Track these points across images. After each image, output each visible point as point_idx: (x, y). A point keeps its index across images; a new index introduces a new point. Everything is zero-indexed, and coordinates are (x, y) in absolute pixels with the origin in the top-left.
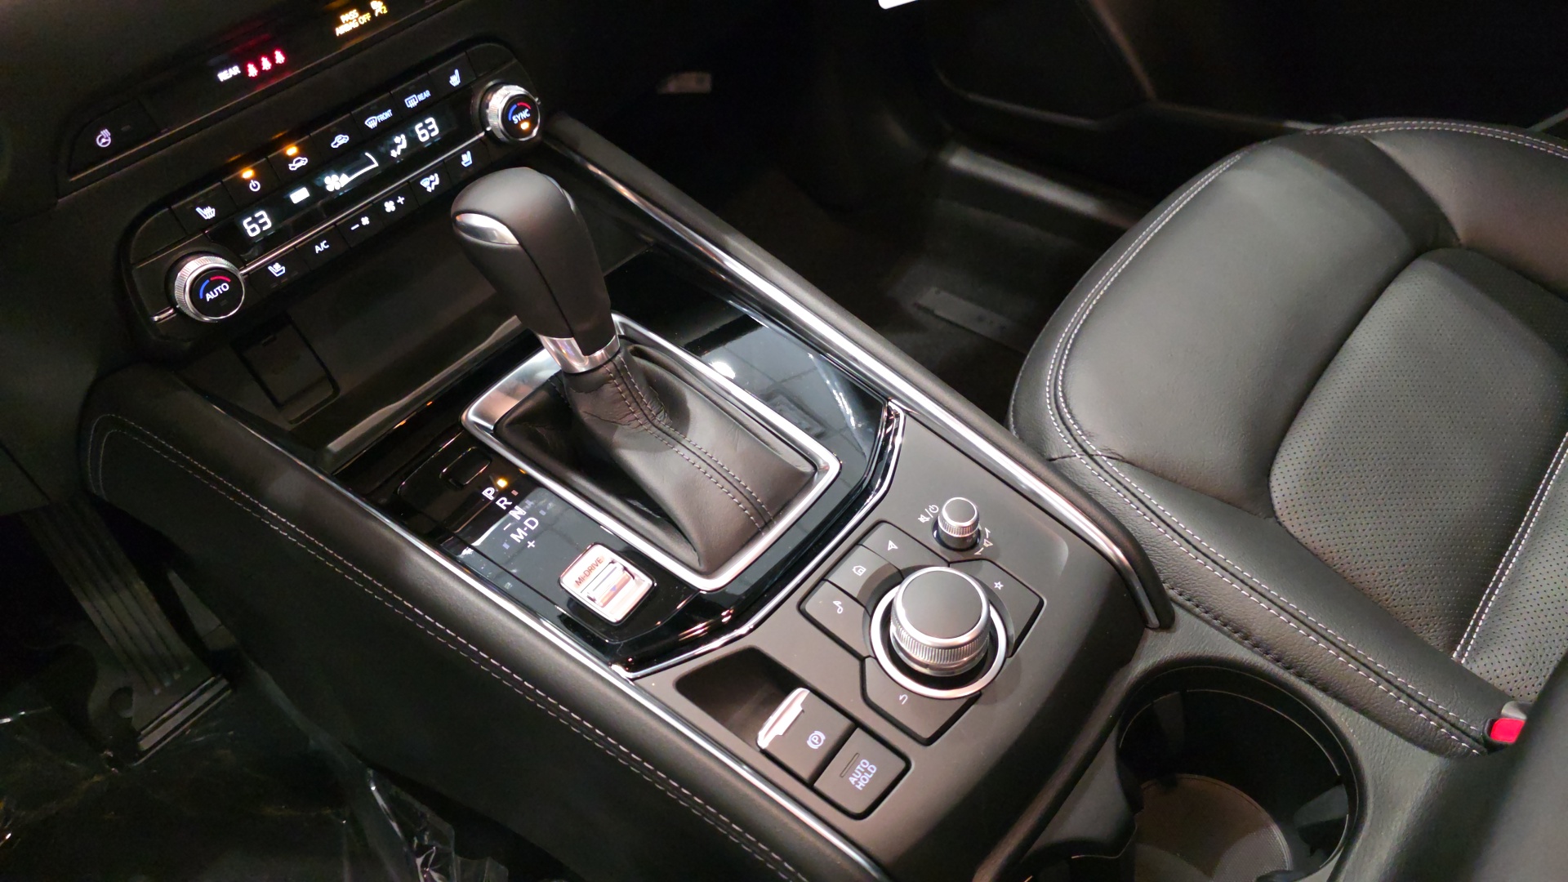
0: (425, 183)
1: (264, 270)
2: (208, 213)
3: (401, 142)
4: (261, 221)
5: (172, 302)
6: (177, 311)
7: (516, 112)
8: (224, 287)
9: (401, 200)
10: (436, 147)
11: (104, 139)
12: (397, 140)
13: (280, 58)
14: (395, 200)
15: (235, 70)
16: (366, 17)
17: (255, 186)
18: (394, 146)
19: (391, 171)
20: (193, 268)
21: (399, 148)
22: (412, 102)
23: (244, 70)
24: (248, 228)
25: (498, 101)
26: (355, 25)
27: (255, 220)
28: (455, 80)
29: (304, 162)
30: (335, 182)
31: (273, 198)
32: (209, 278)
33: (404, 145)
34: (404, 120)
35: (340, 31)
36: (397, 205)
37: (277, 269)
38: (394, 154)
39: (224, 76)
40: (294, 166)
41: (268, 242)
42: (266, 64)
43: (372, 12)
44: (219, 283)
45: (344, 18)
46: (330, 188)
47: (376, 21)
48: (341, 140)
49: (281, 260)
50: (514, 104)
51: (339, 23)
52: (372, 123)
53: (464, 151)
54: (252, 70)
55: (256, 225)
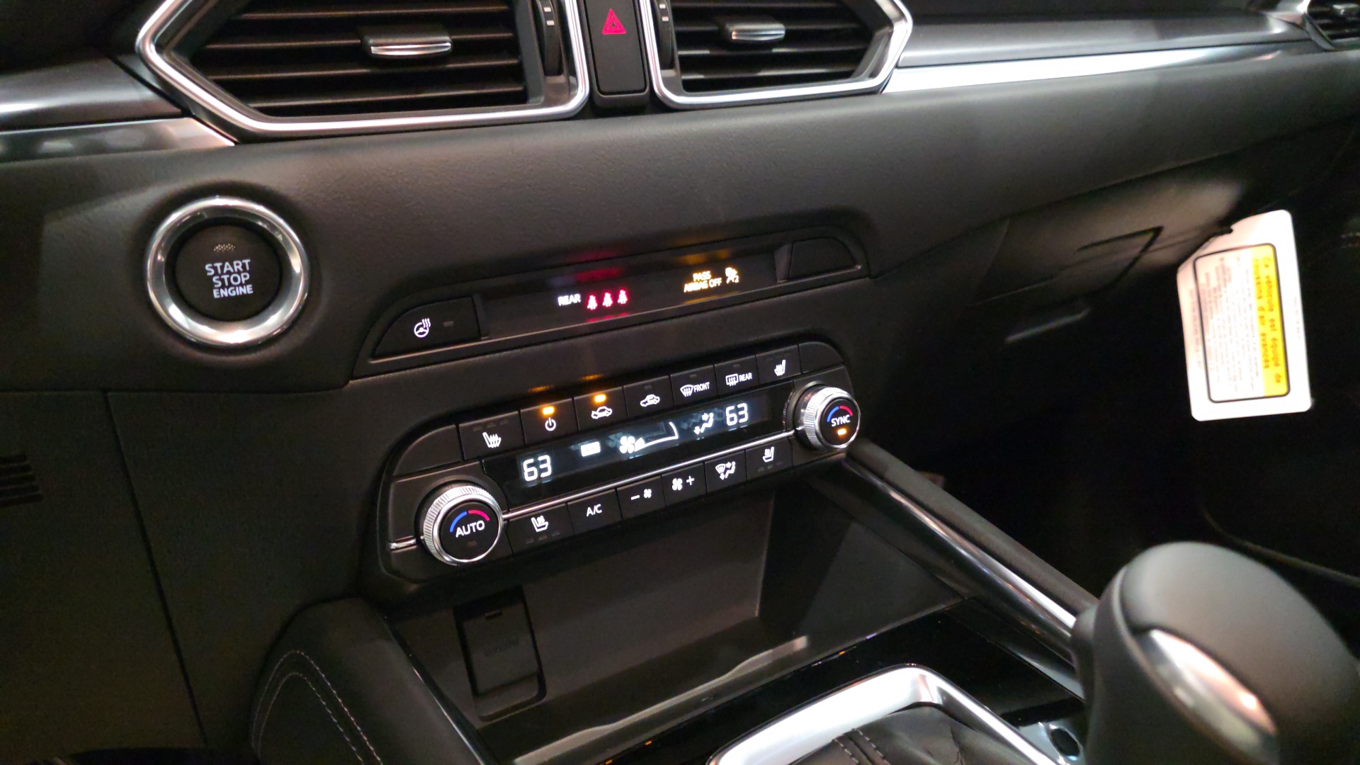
0: (720, 468)
1: (526, 521)
2: (493, 441)
3: (709, 419)
4: (542, 466)
5: (417, 532)
6: (421, 544)
7: (836, 415)
8: (479, 525)
9: (690, 480)
10: (741, 435)
11: (423, 328)
12: (705, 417)
13: (623, 298)
14: (685, 479)
15: (576, 298)
16: (718, 281)
17: (551, 426)
18: (701, 423)
19: (690, 447)
20: (454, 495)
21: (705, 426)
22: (732, 380)
23: (585, 301)
24: (526, 470)
25: (817, 403)
26: (705, 286)
27: (536, 464)
28: (780, 370)
29: (608, 412)
30: (630, 445)
32: (467, 510)
33: (710, 425)
34: (718, 397)
35: (689, 288)
36: (685, 484)
37: (540, 523)
38: (697, 430)
39: (563, 300)
40: (597, 415)
41: (541, 490)
42: (608, 301)
43: (725, 278)
44: (475, 519)
45: (696, 276)
46: (623, 450)
47: (725, 287)
48: (652, 400)
49: (548, 515)
50: (835, 407)
51: (691, 280)
52: (687, 391)
53: (768, 445)
54: (592, 304)
55: (536, 469)
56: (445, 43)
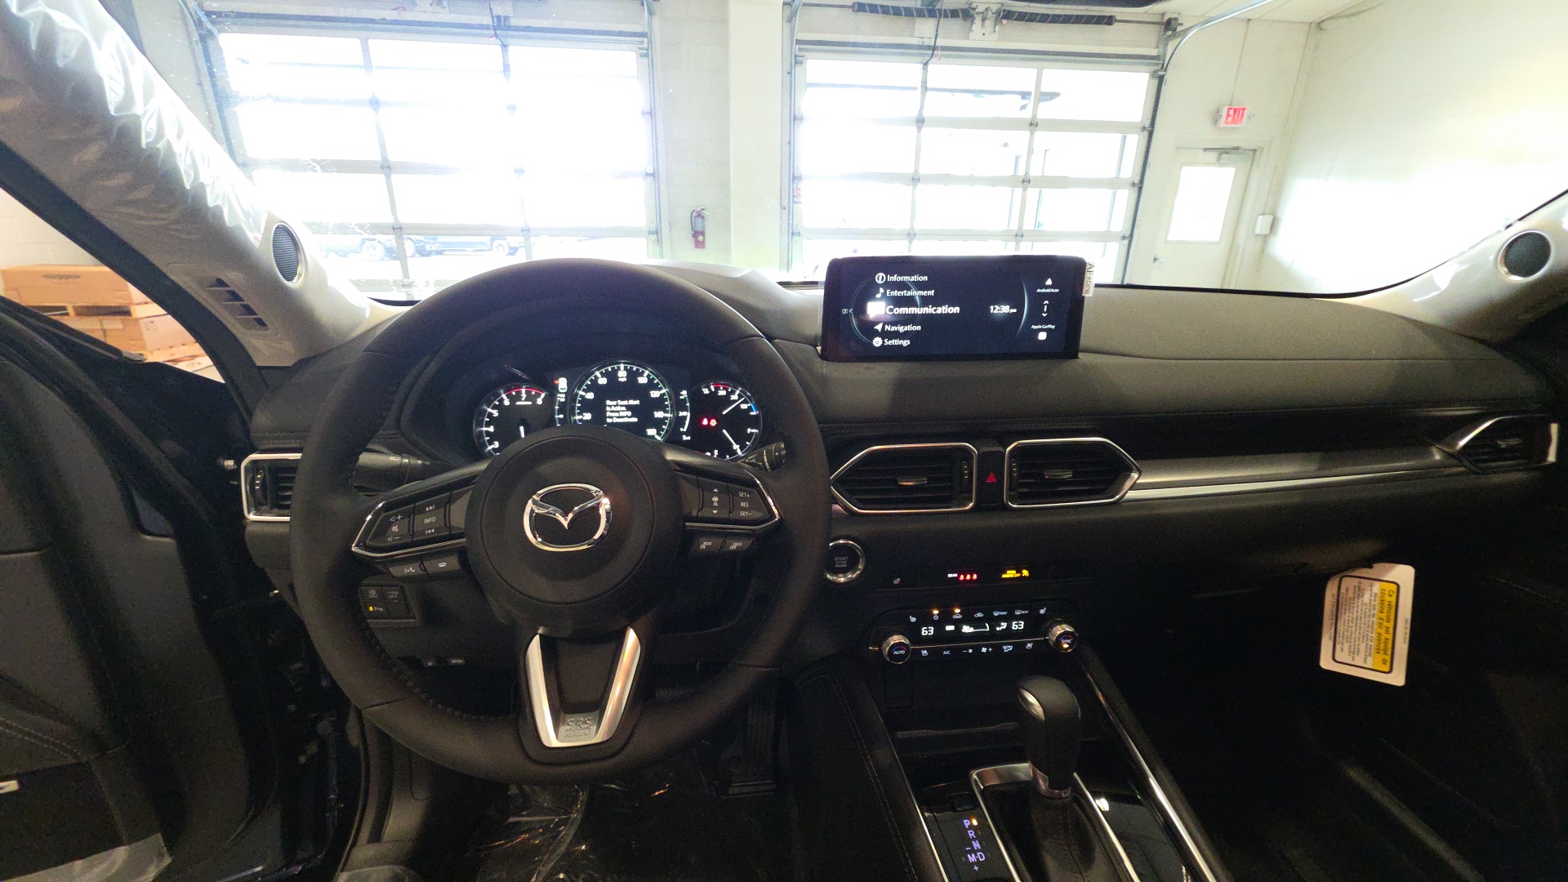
0: (1005, 647)
1: (919, 652)
2: (913, 619)
3: (1004, 625)
4: (929, 631)
5: (880, 645)
6: (880, 650)
7: (1065, 639)
8: (903, 652)
9: (990, 650)
10: (1018, 634)
11: (897, 581)
12: (1002, 624)
13: (975, 576)
14: (988, 649)
15: (956, 575)
16: (1019, 575)
17: (936, 618)
18: (1000, 626)
19: (993, 635)
20: (896, 639)
21: (1002, 628)
22: (1018, 613)
23: (959, 576)
24: (923, 631)
25: (1059, 630)
26: (1012, 576)
27: (927, 630)
28: (1042, 611)
29: (960, 617)
30: (967, 629)
31: (939, 625)
32: (899, 646)
33: (1005, 627)
34: (1009, 618)
35: (1004, 576)
36: (987, 650)
37: (925, 652)
38: (998, 629)
39: (950, 575)
40: (955, 617)
41: (928, 640)
42: (968, 577)
43: (1022, 574)
44: (902, 649)
45: (1008, 572)
46: (963, 631)
47: (1022, 577)
48: (980, 615)
49: (928, 649)
50: (1065, 635)
51: (1005, 573)
52: (996, 614)
53: (1030, 642)
54: (962, 577)
55: (927, 631)
56: (925, 481)
